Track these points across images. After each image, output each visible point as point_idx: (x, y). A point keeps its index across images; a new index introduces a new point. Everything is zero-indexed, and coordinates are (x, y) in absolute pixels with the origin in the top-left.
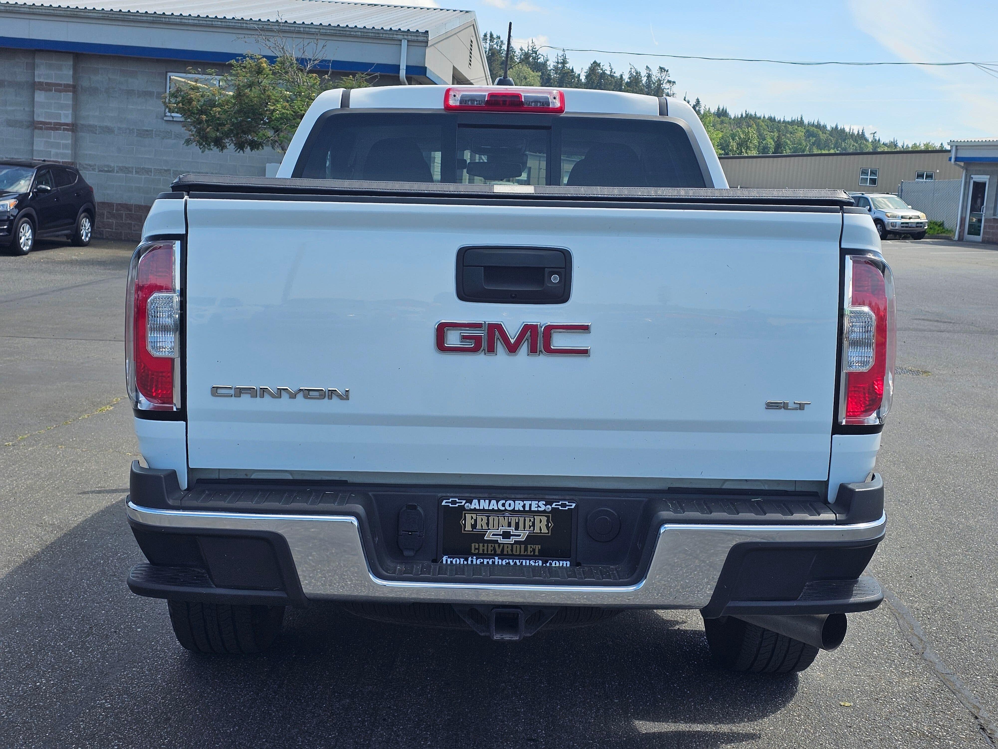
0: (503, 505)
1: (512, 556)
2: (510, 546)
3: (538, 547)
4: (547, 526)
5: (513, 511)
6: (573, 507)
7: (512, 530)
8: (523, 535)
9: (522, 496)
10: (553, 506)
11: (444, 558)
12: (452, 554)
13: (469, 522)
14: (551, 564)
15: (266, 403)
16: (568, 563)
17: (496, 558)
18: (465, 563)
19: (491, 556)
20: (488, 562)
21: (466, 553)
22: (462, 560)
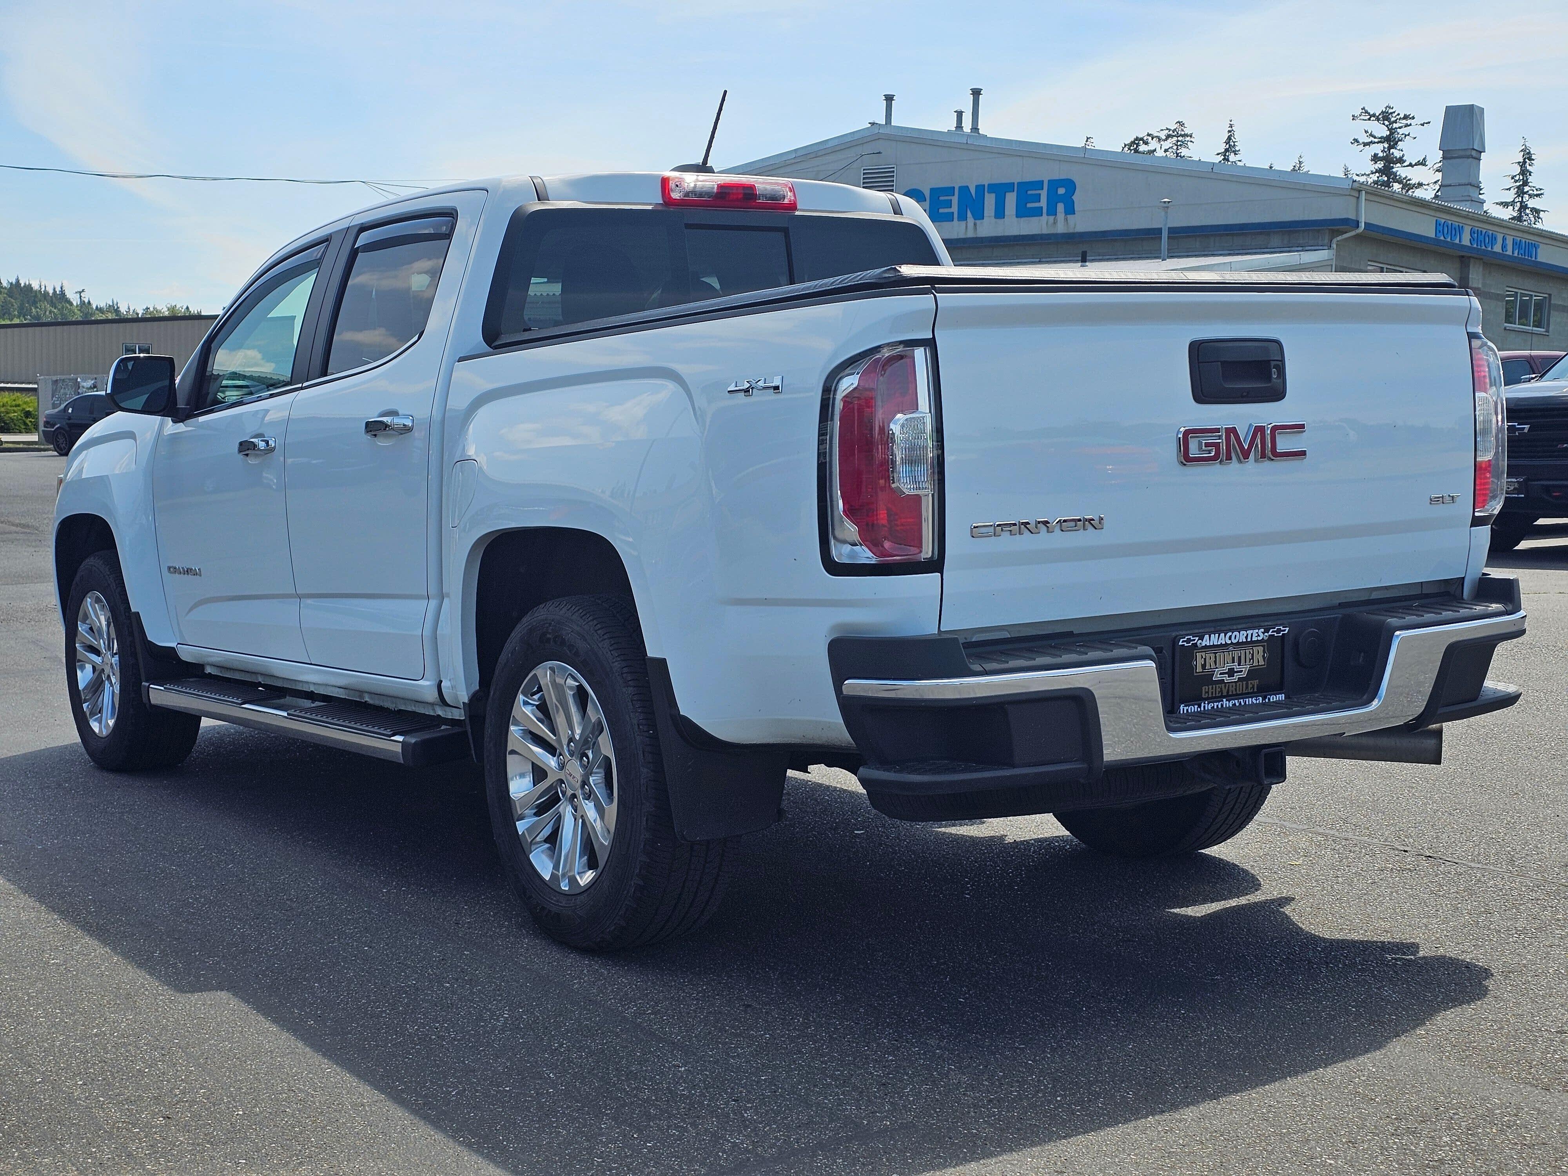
0: (1230, 638)
1: (1237, 696)
2: (1234, 684)
3: (1256, 682)
4: (1263, 656)
5: (1238, 643)
6: (1286, 632)
7: (1236, 667)
8: (1245, 669)
9: (1244, 626)
10: (1270, 633)
11: (1181, 708)
12: (1188, 702)
13: (1200, 662)
14: (1269, 699)
15: (1042, 540)
16: (1283, 695)
17: (1224, 700)
18: (1199, 709)
19: (1219, 699)
20: (1217, 706)
21: (1197, 699)
22: (1196, 706)
